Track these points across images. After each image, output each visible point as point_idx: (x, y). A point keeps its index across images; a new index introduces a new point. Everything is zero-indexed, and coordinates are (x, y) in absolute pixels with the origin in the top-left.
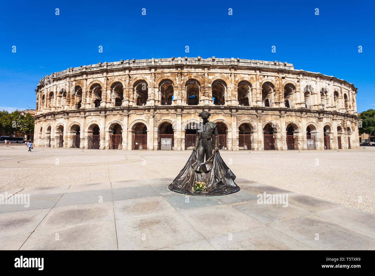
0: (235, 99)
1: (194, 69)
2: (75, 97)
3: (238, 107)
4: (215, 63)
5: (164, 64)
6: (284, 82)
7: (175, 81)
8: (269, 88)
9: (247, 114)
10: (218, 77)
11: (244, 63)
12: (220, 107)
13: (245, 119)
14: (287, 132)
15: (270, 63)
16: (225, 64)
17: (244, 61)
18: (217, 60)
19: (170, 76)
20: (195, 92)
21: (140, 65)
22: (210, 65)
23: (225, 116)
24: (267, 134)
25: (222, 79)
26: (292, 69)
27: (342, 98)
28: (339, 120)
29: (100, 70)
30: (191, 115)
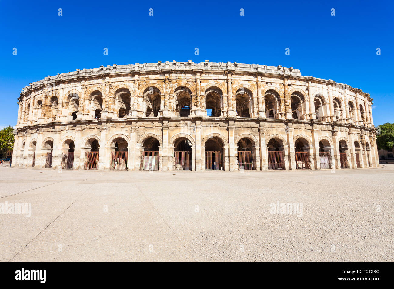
0: (233, 109)
1: (184, 75)
2: (52, 109)
3: (236, 118)
4: (208, 68)
5: (150, 69)
6: (290, 90)
7: (162, 89)
8: (273, 97)
9: (247, 126)
10: (212, 84)
11: (242, 68)
12: (214, 119)
13: (245, 133)
14: (295, 148)
15: (274, 68)
16: (220, 69)
17: (242, 66)
18: (211, 65)
19: (156, 84)
20: (188, 103)
21: (122, 71)
22: (203, 70)
23: (221, 129)
24: (272, 150)
25: (217, 86)
26: (299, 75)
27: (358, 109)
28: (356, 134)
29: (78, 77)
30: (180, 129)
